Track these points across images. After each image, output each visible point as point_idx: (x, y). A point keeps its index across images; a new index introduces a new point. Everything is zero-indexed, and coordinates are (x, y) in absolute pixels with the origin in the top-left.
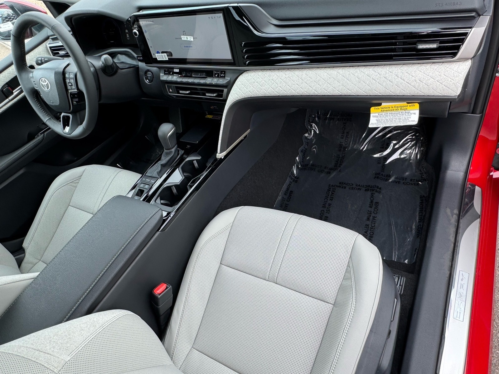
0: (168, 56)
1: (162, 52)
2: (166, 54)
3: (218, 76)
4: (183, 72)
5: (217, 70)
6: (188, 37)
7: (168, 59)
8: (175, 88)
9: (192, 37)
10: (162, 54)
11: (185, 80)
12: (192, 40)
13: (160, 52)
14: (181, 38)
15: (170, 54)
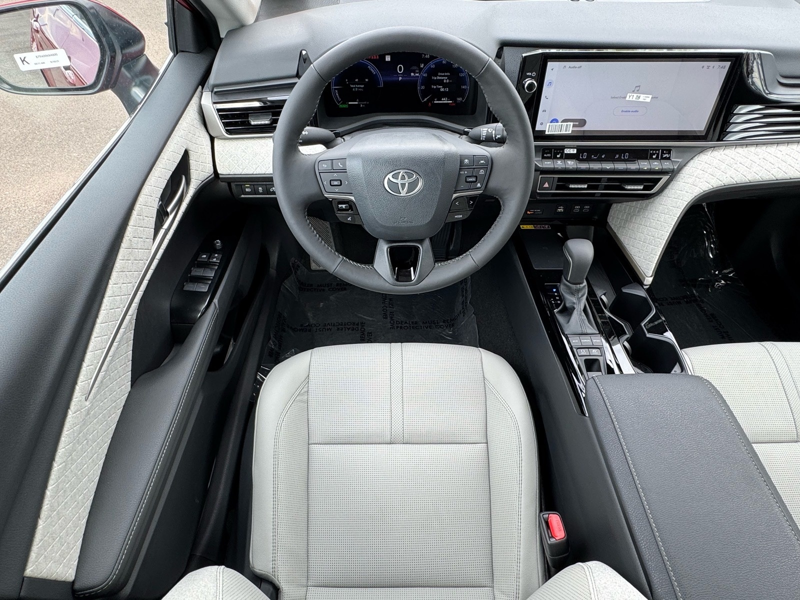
0: (574, 126)
1: (565, 121)
2: (572, 124)
3: (657, 158)
4: (583, 154)
5: (656, 149)
6: (642, 95)
7: (570, 132)
8: (556, 180)
9: (651, 96)
10: (563, 124)
11: (584, 166)
12: (648, 100)
13: (560, 120)
14: (625, 98)
15: (583, 122)
